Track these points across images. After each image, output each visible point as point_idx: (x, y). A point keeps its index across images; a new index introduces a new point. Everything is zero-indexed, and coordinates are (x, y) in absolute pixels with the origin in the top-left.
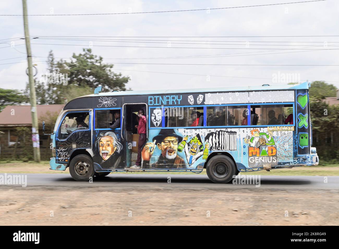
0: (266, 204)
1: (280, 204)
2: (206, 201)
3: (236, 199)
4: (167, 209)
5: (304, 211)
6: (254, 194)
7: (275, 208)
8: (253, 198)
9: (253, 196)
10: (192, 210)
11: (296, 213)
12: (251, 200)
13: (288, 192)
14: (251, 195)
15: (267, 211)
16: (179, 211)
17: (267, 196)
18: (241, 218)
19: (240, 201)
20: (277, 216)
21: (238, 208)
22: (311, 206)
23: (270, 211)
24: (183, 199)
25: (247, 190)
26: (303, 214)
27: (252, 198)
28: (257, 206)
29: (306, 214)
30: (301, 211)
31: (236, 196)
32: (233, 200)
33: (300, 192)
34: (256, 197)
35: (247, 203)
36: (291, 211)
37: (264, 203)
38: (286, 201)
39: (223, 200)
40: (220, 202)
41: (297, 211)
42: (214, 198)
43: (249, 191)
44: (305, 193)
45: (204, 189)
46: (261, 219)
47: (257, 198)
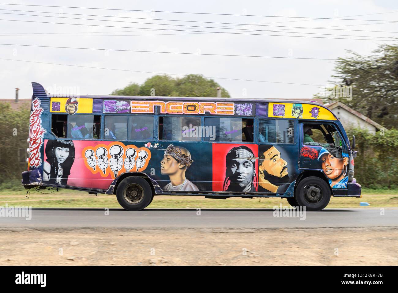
1: (132, 249)
2: (28, 247)
3: (72, 243)
5: (164, 258)
6: (97, 236)
7: (126, 254)
8: (96, 241)
9: (97, 239)
11: (153, 262)
12: (94, 244)
13: (144, 232)
14: (94, 236)
17: (115, 238)
19: (78, 245)
21: (74, 256)
22: (175, 251)
23: (119, 260)
25: (88, 230)
27: (94, 241)
28: (101, 253)
30: (160, 259)
31: (73, 238)
32: (69, 244)
33: (161, 231)
34: (101, 239)
35: (87, 248)
37: (111, 247)
38: (141, 245)
39: (54, 245)
40: (50, 248)
42: (41, 242)
44: (168, 233)
45: (27, 229)
47: (103, 242)
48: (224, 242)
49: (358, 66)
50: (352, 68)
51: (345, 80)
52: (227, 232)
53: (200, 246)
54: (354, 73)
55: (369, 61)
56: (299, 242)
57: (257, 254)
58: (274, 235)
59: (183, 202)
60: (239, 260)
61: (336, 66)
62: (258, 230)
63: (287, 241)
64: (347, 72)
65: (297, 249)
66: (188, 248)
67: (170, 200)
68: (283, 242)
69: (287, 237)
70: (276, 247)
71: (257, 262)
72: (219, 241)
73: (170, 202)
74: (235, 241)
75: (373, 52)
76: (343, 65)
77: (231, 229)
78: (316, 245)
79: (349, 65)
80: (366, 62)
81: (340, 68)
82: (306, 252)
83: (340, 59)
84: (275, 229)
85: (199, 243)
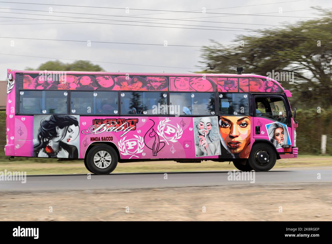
48: (105, 201)
49: (220, 54)
50: (215, 55)
51: (209, 65)
52: (107, 192)
53: (83, 205)
54: (217, 59)
55: (228, 49)
56: (170, 200)
57: (133, 211)
58: (148, 194)
59: (72, 169)
60: (117, 216)
61: (202, 53)
62: (135, 190)
63: (159, 199)
64: (211, 58)
65: (167, 206)
66: (72, 207)
67: (60, 168)
68: (156, 200)
69: (159, 196)
70: (150, 205)
71: (133, 217)
72: (100, 201)
73: (60, 170)
74: (114, 200)
75: (232, 42)
76: (208, 52)
77: (111, 190)
78: (184, 202)
79: (213, 52)
80: (226, 50)
81: (205, 55)
82: (175, 208)
83: (205, 47)
84: (149, 189)
85: (82, 203)
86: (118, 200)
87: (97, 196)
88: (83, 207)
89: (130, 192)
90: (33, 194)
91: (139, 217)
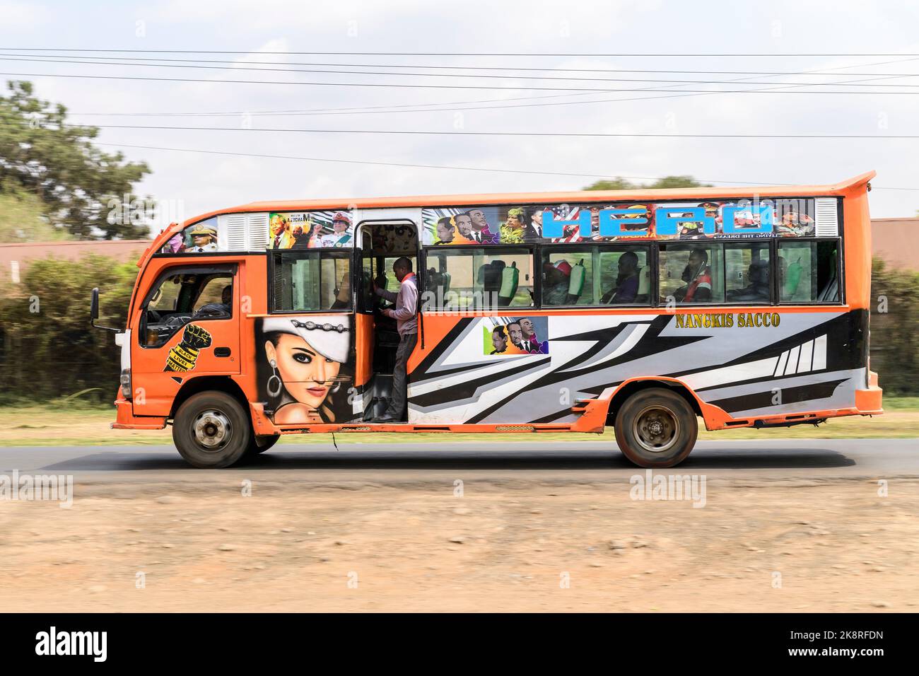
0: (540, 521)
4: (268, 543)
10: (338, 544)
15: (542, 541)
16: (303, 546)
18: (472, 563)
20: (569, 554)
24: (313, 513)
26: (637, 545)
29: (644, 546)
36: (607, 538)
41: (622, 540)
43: (494, 488)
46: (527, 564)
86: (787, 503)
87: (738, 493)
88: (710, 517)
89: (815, 486)
90: (594, 486)
91: (840, 543)
